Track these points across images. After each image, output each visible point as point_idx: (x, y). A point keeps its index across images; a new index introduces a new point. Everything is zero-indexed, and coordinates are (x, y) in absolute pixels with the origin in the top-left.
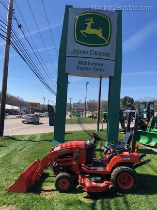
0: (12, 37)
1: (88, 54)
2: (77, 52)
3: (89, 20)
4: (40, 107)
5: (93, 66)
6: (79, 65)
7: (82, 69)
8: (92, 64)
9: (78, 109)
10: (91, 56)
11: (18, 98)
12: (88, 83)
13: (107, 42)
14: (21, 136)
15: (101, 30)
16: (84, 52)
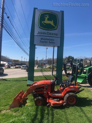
0: (4, 23)
1: (46, 34)
2: (40, 33)
3: (46, 16)
4: (19, 62)
5: (49, 41)
6: (41, 40)
7: (43, 42)
8: (48, 40)
9: (42, 63)
10: (48, 35)
11: (6, 57)
12: (47, 48)
13: (56, 28)
14: (9, 79)
15: (53, 21)
16: (44, 33)
